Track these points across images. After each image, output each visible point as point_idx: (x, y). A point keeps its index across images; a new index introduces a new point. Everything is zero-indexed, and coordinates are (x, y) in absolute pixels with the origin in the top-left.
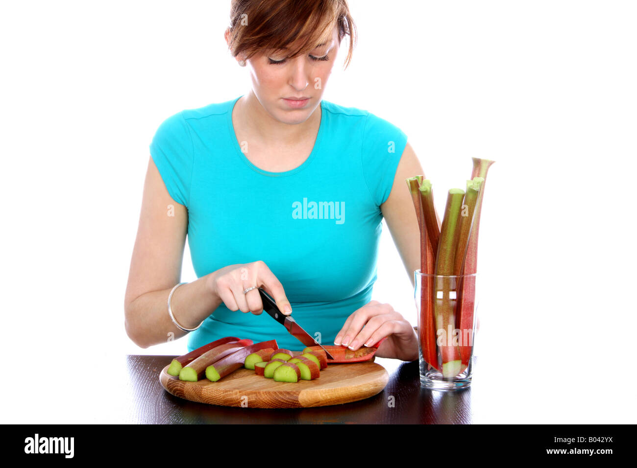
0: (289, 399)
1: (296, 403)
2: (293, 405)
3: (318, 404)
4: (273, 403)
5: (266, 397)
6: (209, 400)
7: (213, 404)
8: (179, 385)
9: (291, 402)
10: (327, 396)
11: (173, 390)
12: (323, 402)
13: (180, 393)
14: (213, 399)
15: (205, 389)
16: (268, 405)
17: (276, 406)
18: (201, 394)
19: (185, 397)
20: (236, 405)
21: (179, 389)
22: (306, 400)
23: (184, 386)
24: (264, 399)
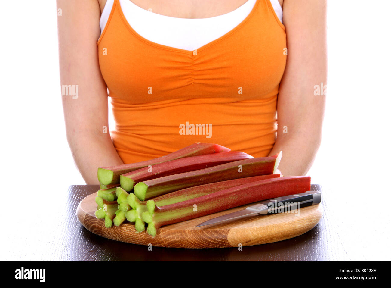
0: (217, 238)
1: (224, 243)
2: (222, 245)
3: (249, 243)
4: (199, 242)
5: (192, 237)
6: (129, 239)
7: (134, 243)
8: (98, 222)
9: (219, 242)
10: (258, 234)
11: (91, 227)
12: (254, 241)
13: (99, 231)
14: (134, 238)
15: (125, 227)
16: (194, 245)
17: (203, 246)
18: (121, 233)
19: (104, 235)
20: (159, 245)
21: (97, 226)
22: (236, 239)
23: (102, 224)
24: (189, 238)
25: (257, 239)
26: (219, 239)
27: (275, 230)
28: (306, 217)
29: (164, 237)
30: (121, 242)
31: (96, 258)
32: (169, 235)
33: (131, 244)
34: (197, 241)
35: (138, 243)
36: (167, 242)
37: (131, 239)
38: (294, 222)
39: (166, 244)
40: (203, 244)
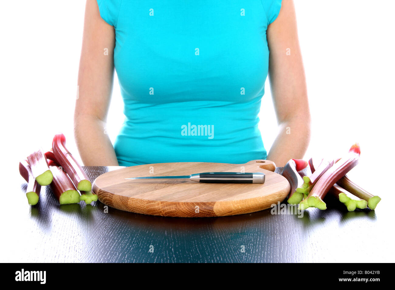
0: (205, 209)
1: (211, 213)
2: (209, 215)
3: (231, 213)
4: (190, 212)
5: (185, 208)
6: (134, 209)
7: (138, 213)
8: (108, 195)
9: (207, 212)
10: (238, 206)
11: (103, 199)
12: (235, 212)
13: (109, 203)
14: (138, 209)
15: (131, 200)
16: (187, 214)
17: (193, 215)
18: (127, 205)
19: (113, 206)
20: (158, 214)
21: (108, 199)
22: (220, 210)
23: (113, 197)
24: (183, 209)
25: (237, 210)
26: (207, 210)
27: (252, 203)
28: (276, 193)
29: (162, 208)
30: (128, 212)
31: (107, 224)
32: (166, 206)
33: (136, 213)
34: (189, 212)
35: (141, 213)
36: (164, 212)
37: (136, 209)
38: (267, 197)
39: (164, 213)
40: (193, 213)
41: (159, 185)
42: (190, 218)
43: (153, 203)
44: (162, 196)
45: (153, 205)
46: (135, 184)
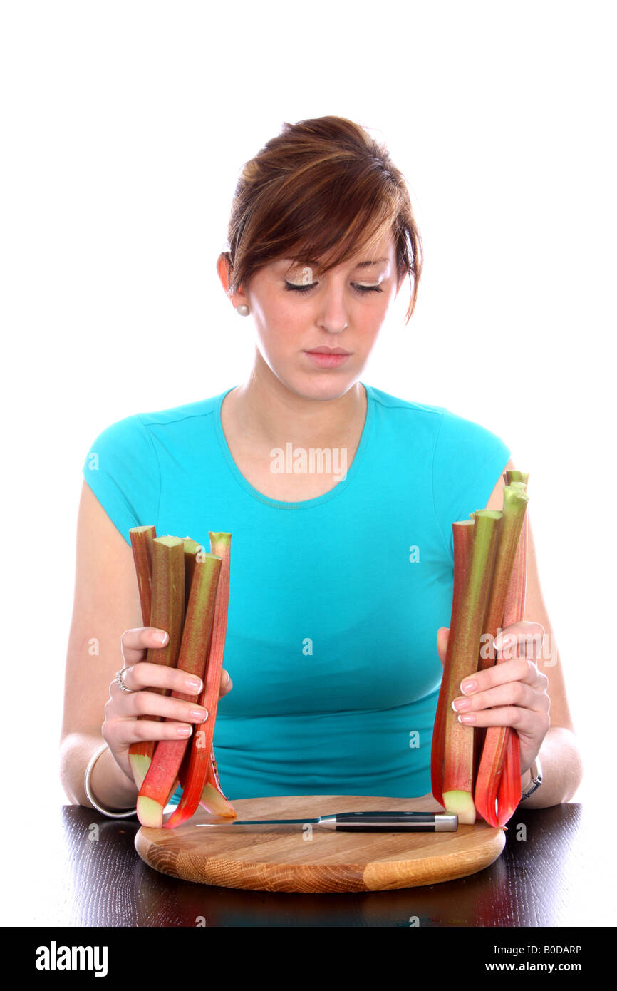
0: (347, 877)
1: (358, 884)
2: (355, 888)
3: (395, 885)
4: (321, 884)
5: (310, 876)
6: (216, 880)
7: (224, 886)
9: (351, 883)
10: (408, 872)
11: (158, 863)
12: (402, 882)
13: (170, 868)
14: (224, 878)
15: (211, 862)
16: (314, 888)
17: (326, 889)
18: (204, 871)
19: (178, 874)
20: (262, 888)
21: (168, 861)
22: (375, 879)
23: (176, 857)
24: (307, 878)
25: (406, 879)
26: (351, 879)
27: (434, 867)
29: (270, 876)
30: (204, 885)
32: (277, 873)
33: (220, 887)
34: (319, 882)
35: (229, 886)
36: (273, 884)
37: (220, 879)
39: (272, 886)
41: (260, 836)
42: (321, 894)
43: (252, 868)
44: (268, 854)
45: (252, 871)
46: (216, 834)
